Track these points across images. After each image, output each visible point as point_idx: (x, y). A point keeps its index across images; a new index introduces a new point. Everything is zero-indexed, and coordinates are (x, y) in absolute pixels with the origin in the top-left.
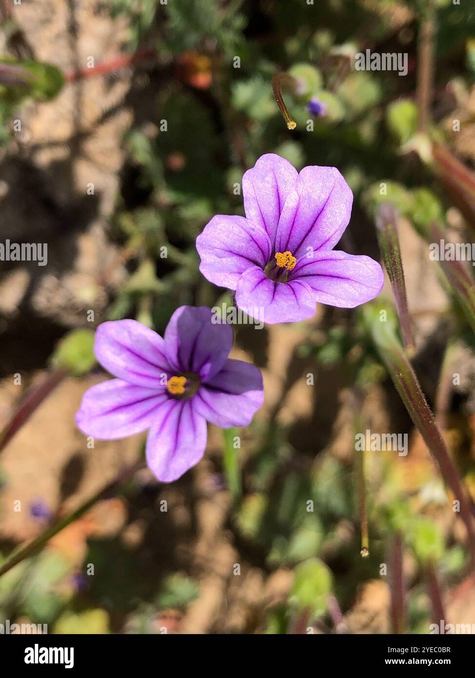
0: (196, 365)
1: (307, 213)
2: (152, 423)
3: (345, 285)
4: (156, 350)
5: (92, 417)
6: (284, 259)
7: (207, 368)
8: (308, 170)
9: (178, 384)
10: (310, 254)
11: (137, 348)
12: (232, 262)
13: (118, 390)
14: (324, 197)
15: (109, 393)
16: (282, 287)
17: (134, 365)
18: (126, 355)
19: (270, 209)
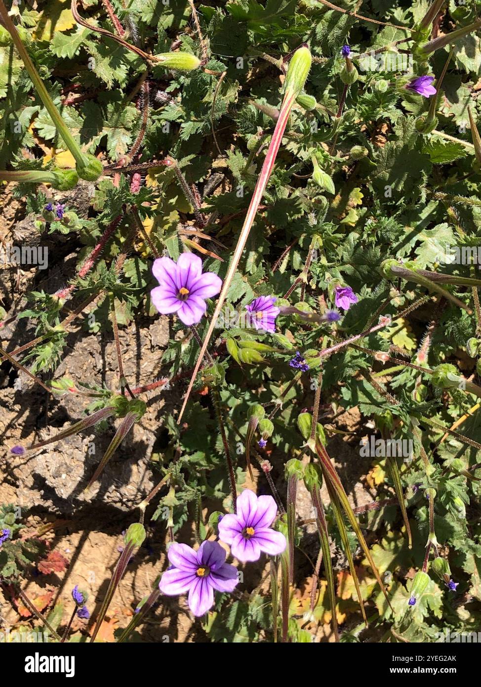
0: (210, 564)
1: (260, 514)
2: (191, 587)
3: (272, 544)
4: (194, 557)
5: (166, 584)
6: (250, 531)
7: (214, 566)
8: (261, 497)
9: (201, 571)
10: (259, 530)
11: (186, 556)
12: (231, 533)
13: (177, 574)
14: (266, 507)
15: (173, 574)
16: (249, 543)
17: (184, 563)
18: (181, 559)
19: (246, 511)
